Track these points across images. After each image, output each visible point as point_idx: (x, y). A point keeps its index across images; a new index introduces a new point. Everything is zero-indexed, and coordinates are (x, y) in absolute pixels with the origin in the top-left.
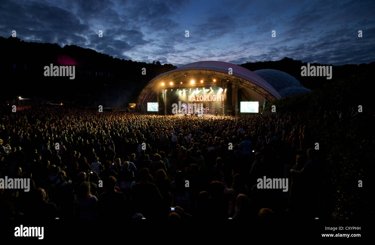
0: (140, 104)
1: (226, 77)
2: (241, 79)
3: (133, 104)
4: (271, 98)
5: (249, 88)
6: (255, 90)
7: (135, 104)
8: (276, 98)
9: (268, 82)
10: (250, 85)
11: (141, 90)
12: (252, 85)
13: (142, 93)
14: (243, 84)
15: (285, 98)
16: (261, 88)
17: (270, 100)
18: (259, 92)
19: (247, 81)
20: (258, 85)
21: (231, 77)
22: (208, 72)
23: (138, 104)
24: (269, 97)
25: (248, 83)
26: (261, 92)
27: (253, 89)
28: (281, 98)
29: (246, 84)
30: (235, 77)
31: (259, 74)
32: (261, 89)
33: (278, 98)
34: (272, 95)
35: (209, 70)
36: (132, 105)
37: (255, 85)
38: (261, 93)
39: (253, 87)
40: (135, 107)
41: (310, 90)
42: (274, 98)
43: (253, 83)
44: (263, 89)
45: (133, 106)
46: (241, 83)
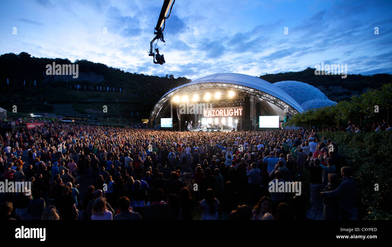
0: (153, 120)
1: (244, 90)
2: (259, 92)
3: (146, 120)
4: (293, 113)
5: (269, 101)
6: (275, 104)
7: (148, 120)
8: (298, 112)
9: (290, 95)
10: (269, 99)
12: (272, 98)
13: (155, 108)
14: (262, 97)
15: (308, 111)
16: (282, 101)
17: (292, 114)
18: (280, 105)
19: (267, 94)
20: (278, 99)
21: (249, 90)
22: (225, 85)
23: (151, 120)
24: (290, 110)
25: (267, 96)
26: (281, 105)
27: (273, 102)
28: (304, 112)
30: (253, 90)
31: (279, 87)
32: (282, 103)
33: (301, 112)
34: (294, 109)
35: (225, 83)
37: (275, 98)
38: (282, 107)
39: (273, 100)
40: (148, 123)
41: (336, 103)
42: (295, 112)
43: (272, 96)
44: (284, 102)
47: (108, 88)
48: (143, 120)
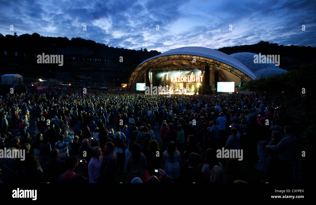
0: (130, 84)
1: (205, 60)
2: (218, 62)
3: (125, 84)
4: (246, 79)
5: (226, 70)
6: (231, 72)
7: (126, 85)
8: (251, 79)
9: (244, 64)
10: (226, 68)
11: (131, 73)
12: (228, 67)
13: (132, 75)
14: (220, 66)
15: (260, 78)
16: (237, 69)
17: (246, 81)
18: (235, 73)
19: (224, 63)
20: (234, 68)
21: (209, 61)
22: (188, 56)
23: (129, 84)
24: (244, 77)
25: (224, 65)
27: (229, 70)
28: (257, 79)
29: (223, 66)
30: (213, 60)
31: (235, 57)
32: (237, 71)
33: (254, 79)
34: (248, 76)
36: (123, 86)
37: (231, 67)
38: (237, 74)
39: (229, 69)
40: (127, 87)
41: (286, 71)
42: (249, 79)
43: (229, 65)
44: (239, 71)
45: (125, 86)
46: (219, 65)
47: (96, 59)
48: (122, 84)
